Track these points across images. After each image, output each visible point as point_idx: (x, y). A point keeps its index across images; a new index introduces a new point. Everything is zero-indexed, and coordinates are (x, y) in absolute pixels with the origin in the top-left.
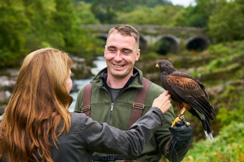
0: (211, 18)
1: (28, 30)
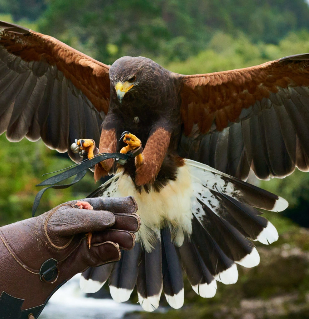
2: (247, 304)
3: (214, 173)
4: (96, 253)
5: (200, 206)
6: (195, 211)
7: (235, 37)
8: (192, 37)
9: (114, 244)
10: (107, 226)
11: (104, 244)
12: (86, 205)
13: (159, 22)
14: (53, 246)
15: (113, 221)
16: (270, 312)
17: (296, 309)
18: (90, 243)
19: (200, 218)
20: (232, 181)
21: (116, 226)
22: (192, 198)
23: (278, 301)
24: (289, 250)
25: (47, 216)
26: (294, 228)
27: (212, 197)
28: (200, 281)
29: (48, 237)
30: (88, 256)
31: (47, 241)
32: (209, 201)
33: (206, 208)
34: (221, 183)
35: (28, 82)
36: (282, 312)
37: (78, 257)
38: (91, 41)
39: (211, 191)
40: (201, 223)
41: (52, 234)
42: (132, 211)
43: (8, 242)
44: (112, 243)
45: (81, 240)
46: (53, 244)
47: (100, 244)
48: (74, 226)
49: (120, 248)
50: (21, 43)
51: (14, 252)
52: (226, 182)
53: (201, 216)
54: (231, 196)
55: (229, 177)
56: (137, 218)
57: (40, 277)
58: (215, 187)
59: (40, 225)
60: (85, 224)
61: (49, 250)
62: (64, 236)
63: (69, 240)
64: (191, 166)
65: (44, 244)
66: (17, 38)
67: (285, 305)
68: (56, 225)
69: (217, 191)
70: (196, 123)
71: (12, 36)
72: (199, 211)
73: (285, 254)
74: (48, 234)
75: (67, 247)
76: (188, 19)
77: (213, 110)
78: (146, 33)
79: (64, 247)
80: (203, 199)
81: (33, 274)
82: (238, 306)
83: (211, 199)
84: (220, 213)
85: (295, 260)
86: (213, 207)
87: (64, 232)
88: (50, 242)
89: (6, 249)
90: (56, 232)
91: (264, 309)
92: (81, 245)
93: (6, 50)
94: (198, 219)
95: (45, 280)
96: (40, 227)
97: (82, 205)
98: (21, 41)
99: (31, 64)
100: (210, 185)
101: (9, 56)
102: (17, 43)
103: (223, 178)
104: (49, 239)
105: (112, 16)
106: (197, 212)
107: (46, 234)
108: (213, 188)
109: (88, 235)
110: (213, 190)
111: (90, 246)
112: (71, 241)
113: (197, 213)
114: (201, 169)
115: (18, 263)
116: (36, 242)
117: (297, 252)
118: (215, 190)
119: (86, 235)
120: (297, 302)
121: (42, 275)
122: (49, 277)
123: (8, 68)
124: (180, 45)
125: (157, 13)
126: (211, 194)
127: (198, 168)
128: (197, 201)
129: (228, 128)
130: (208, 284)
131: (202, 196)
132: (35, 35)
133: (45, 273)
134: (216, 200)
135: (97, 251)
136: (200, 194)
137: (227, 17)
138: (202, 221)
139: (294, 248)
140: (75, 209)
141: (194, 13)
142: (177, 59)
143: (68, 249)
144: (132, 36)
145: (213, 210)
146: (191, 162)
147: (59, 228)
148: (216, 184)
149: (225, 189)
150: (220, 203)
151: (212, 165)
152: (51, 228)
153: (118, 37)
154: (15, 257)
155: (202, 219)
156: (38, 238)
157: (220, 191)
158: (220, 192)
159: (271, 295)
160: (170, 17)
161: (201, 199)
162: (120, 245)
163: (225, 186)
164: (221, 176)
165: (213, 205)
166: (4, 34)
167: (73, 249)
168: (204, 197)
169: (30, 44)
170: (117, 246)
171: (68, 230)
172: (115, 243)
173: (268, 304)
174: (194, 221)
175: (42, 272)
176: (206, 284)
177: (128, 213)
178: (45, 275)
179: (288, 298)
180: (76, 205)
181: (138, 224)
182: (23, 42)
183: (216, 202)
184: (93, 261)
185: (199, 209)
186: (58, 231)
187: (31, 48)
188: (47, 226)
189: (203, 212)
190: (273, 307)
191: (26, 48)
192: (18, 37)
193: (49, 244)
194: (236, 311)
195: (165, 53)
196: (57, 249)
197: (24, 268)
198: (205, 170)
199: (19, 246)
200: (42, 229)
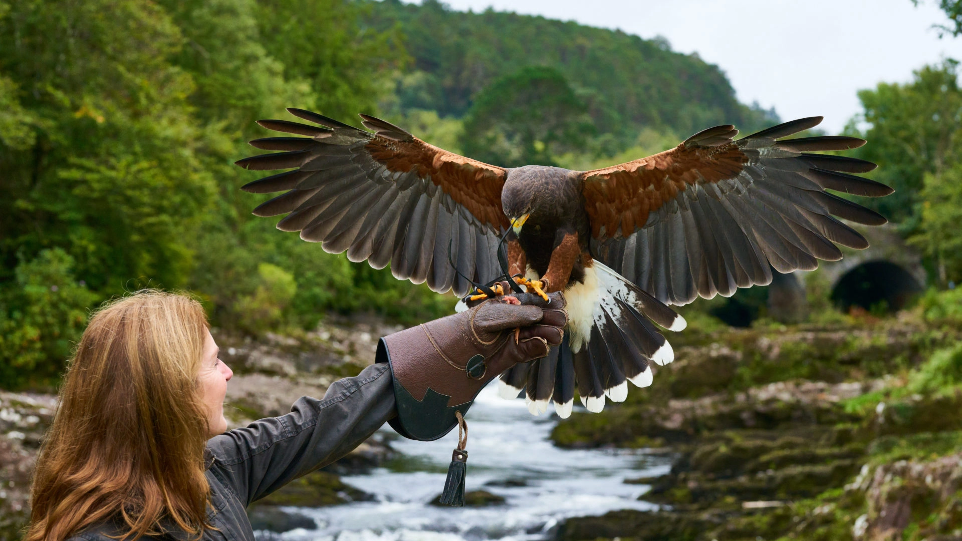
0: (929, 180)
1: (207, 216)
2: (675, 404)
3: (618, 279)
4: (524, 349)
5: (602, 314)
6: (596, 318)
7: (663, 133)
8: (619, 134)
9: (541, 339)
10: (534, 321)
11: (532, 340)
12: (513, 300)
13: (587, 119)
14: (479, 342)
15: (540, 316)
16: (699, 412)
17: (725, 409)
18: (517, 338)
19: (600, 325)
20: (634, 290)
21: (543, 321)
22: (595, 303)
23: (707, 401)
24: (719, 349)
25: (473, 311)
26: (723, 327)
27: (614, 304)
28: (590, 394)
29: (474, 332)
30: (516, 352)
31: (474, 337)
32: (612, 309)
33: (607, 317)
34: (624, 290)
35: (388, 194)
36: (710, 412)
37: (506, 353)
38: (517, 138)
39: (615, 299)
40: (600, 331)
41: (479, 329)
42: (560, 306)
43: (433, 338)
44: (540, 338)
45: (509, 336)
46: (479, 340)
47: (528, 340)
48: (501, 321)
49: (547, 344)
50: (394, 150)
51: (439, 348)
52: (629, 290)
53: (601, 324)
54: (632, 306)
55: (632, 285)
56: (565, 314)
57: (466, 373)
58: (618, 294)
59: (466, 320)
60: (512, 319)
61: (475, 346)
62: (491, 331)
63: (496, 336)
64: (599, 268)
65: (470, 339)
66: (391, 145)
67: (714, 404)
68: (483, 320)
69: (620, 299)
70: (604, 225)
71: (385, 142)
72: (600, 318)
73: (714, 354)
74: (474, 329)
75: (493, 344)
76: (616, 115)
77: (619, 211)
78: (573, 130)
79: (490, 343)
80: (606, 306)
81: (457, 369)
82: (666, 405)
83: (613, 307)
84: (620, 323)
85: (725, 359)
86: (614, 315)
87: (490, 327)
88: (477, 337)
89: (431, 345)
90: (483, 327)
91: (692, 409)
92: (508, 341)
93: (371, 156)
94: (599, 326)
95: (472, 377)
96: (467, 323)
97: (510, 300)
98: (394, 148)
99: (397, 175)
100: (615, 291)
101: (372, 163)
102: (388, 150)
103: (627, 285)
104: (475, 335)
105: (539, 112)
106: (598, 319)
107: (473, 330)
108: (617, 295)
109: (515, 331)
110: (616, 297)
111: (517, 342)
112: (498, 336)
113: (598, 321)
114: (606, 272)
115: (443, 358)
116: (462, 338)
117: (725, 351)
118: (618, 297)
119: (514, 330)
120: (726, 402)
121: (468, 371)
122: (477, 373)
123: (367, 177)
124: (607, 143)
125: (584, 109)
126: (614, 302)
127: (604, 270)
128: (600, 307)
129: (635, 234)
130: (597, 398)
131: (605, 303)
132: (418, 141)
133: (472, 369)
134: (618, 308)
135: (525, 347)
136: (604, 300)
137: (654, 113)
138: (602, 329)
139: (723, 347)
140: (502, 304)
141: (621, 110)
142: (604, 156)
143: (496, 344)
144: (559, 133)
145: (614, 319)
146: (599, 264)
147: (485, 324)
148: (619, 291)
149: (628, 297)
150: (621, 313)
151: (619, 272)
152: (479, 323)
153: (545, 134)
154: (440, 353)
155: (602, 328)
156: (464, 333)
157: (623, 299)
158: (623, 301)
159: (700, 395)
160: (598, 114)
161: (603, 305)
162: (547, 341)
163: (628, 294)
164: (624, 283)
165: (615, 313)
166: (376, 139)
167: (501, 345)
168: (607, 304)
169: (404, 152)
170: (545, 341)
171: (494, 326)
172: (543, 338)
173: (696, 404)
174: (594, 329)
175: (468, 368)
176: (595, 397)
177: (556, 308)
178: (473, 371)
179: (717, 398)
180: (504, 300)
181: (565, 319)
182: (397, 149)
183: (617, 311)
184: (521, 357)
185: (600, 316)
186: (485, 327)
187: (404, 156)
188: (474, 321)
189: (604, 320)
190: (702, 407)
191: (398, 156)
192: (392, 143)
193: (476, 339)
194: (664, 412)
195: (593, 150)
196: (484, 345)
197: (449, 364)
198: (610, 274)
199: (446, 341)
200: (468, 323)
